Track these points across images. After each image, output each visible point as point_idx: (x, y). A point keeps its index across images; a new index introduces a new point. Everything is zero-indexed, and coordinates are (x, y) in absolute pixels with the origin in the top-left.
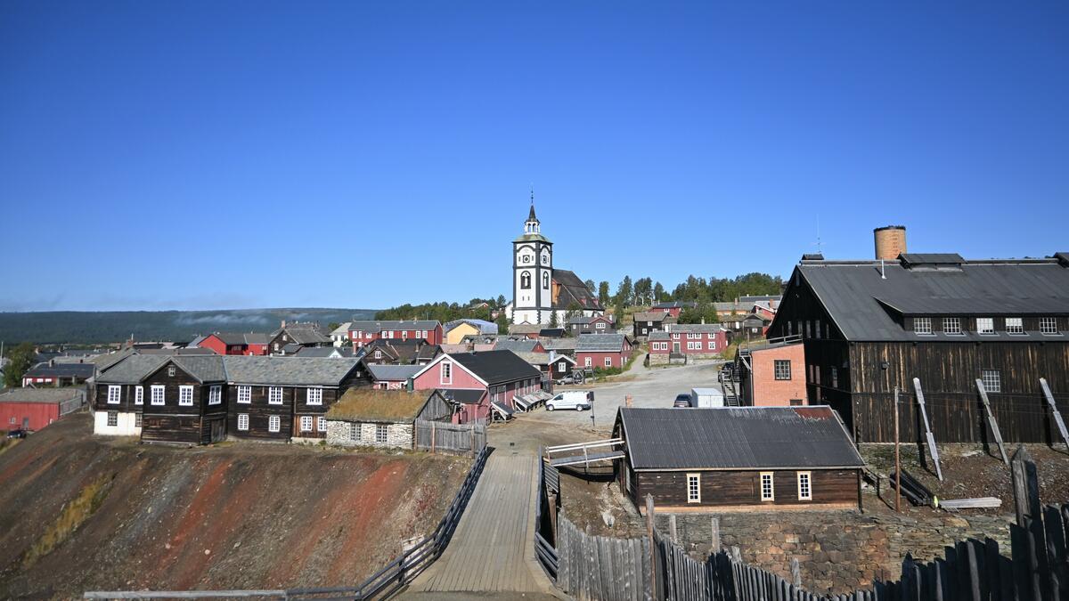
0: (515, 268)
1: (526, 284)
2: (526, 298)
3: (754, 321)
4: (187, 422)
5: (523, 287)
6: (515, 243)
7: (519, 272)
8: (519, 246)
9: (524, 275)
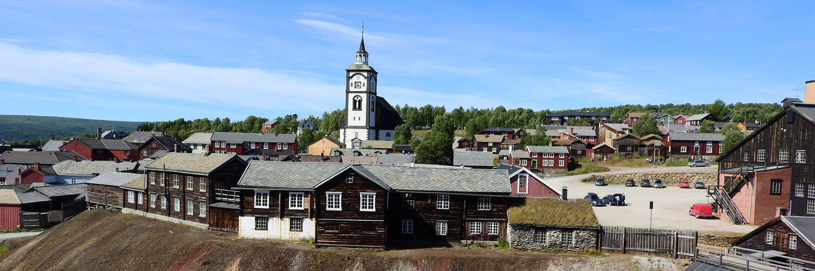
0: (348, 92)
1: (357, 107)
2: (357, 119)
3: (579, 145)
4: (370, 227)
5: (354, 108)
6: (348, 71)
7: (351, 96)
8: (351, 74)
9: (356, 98)
